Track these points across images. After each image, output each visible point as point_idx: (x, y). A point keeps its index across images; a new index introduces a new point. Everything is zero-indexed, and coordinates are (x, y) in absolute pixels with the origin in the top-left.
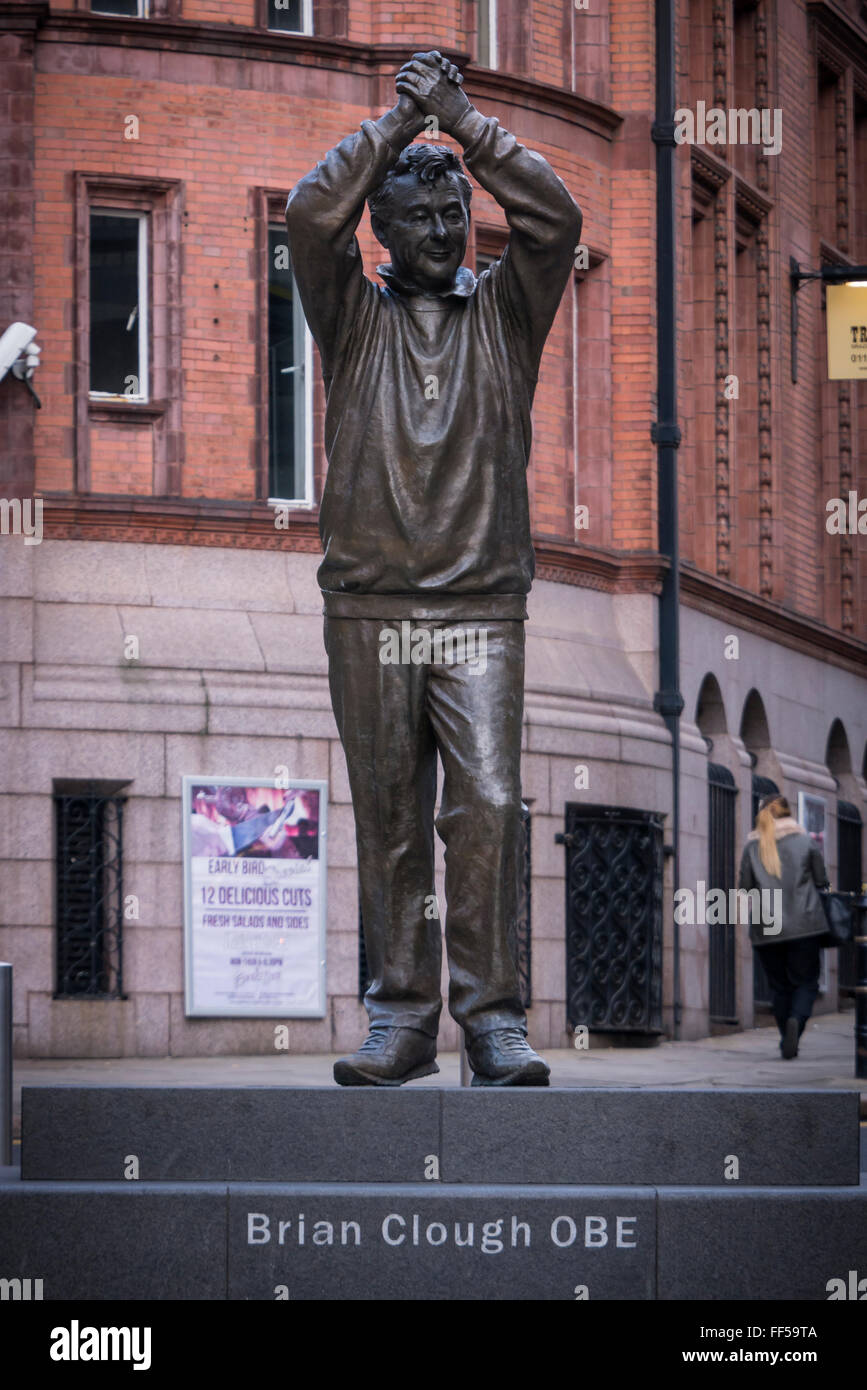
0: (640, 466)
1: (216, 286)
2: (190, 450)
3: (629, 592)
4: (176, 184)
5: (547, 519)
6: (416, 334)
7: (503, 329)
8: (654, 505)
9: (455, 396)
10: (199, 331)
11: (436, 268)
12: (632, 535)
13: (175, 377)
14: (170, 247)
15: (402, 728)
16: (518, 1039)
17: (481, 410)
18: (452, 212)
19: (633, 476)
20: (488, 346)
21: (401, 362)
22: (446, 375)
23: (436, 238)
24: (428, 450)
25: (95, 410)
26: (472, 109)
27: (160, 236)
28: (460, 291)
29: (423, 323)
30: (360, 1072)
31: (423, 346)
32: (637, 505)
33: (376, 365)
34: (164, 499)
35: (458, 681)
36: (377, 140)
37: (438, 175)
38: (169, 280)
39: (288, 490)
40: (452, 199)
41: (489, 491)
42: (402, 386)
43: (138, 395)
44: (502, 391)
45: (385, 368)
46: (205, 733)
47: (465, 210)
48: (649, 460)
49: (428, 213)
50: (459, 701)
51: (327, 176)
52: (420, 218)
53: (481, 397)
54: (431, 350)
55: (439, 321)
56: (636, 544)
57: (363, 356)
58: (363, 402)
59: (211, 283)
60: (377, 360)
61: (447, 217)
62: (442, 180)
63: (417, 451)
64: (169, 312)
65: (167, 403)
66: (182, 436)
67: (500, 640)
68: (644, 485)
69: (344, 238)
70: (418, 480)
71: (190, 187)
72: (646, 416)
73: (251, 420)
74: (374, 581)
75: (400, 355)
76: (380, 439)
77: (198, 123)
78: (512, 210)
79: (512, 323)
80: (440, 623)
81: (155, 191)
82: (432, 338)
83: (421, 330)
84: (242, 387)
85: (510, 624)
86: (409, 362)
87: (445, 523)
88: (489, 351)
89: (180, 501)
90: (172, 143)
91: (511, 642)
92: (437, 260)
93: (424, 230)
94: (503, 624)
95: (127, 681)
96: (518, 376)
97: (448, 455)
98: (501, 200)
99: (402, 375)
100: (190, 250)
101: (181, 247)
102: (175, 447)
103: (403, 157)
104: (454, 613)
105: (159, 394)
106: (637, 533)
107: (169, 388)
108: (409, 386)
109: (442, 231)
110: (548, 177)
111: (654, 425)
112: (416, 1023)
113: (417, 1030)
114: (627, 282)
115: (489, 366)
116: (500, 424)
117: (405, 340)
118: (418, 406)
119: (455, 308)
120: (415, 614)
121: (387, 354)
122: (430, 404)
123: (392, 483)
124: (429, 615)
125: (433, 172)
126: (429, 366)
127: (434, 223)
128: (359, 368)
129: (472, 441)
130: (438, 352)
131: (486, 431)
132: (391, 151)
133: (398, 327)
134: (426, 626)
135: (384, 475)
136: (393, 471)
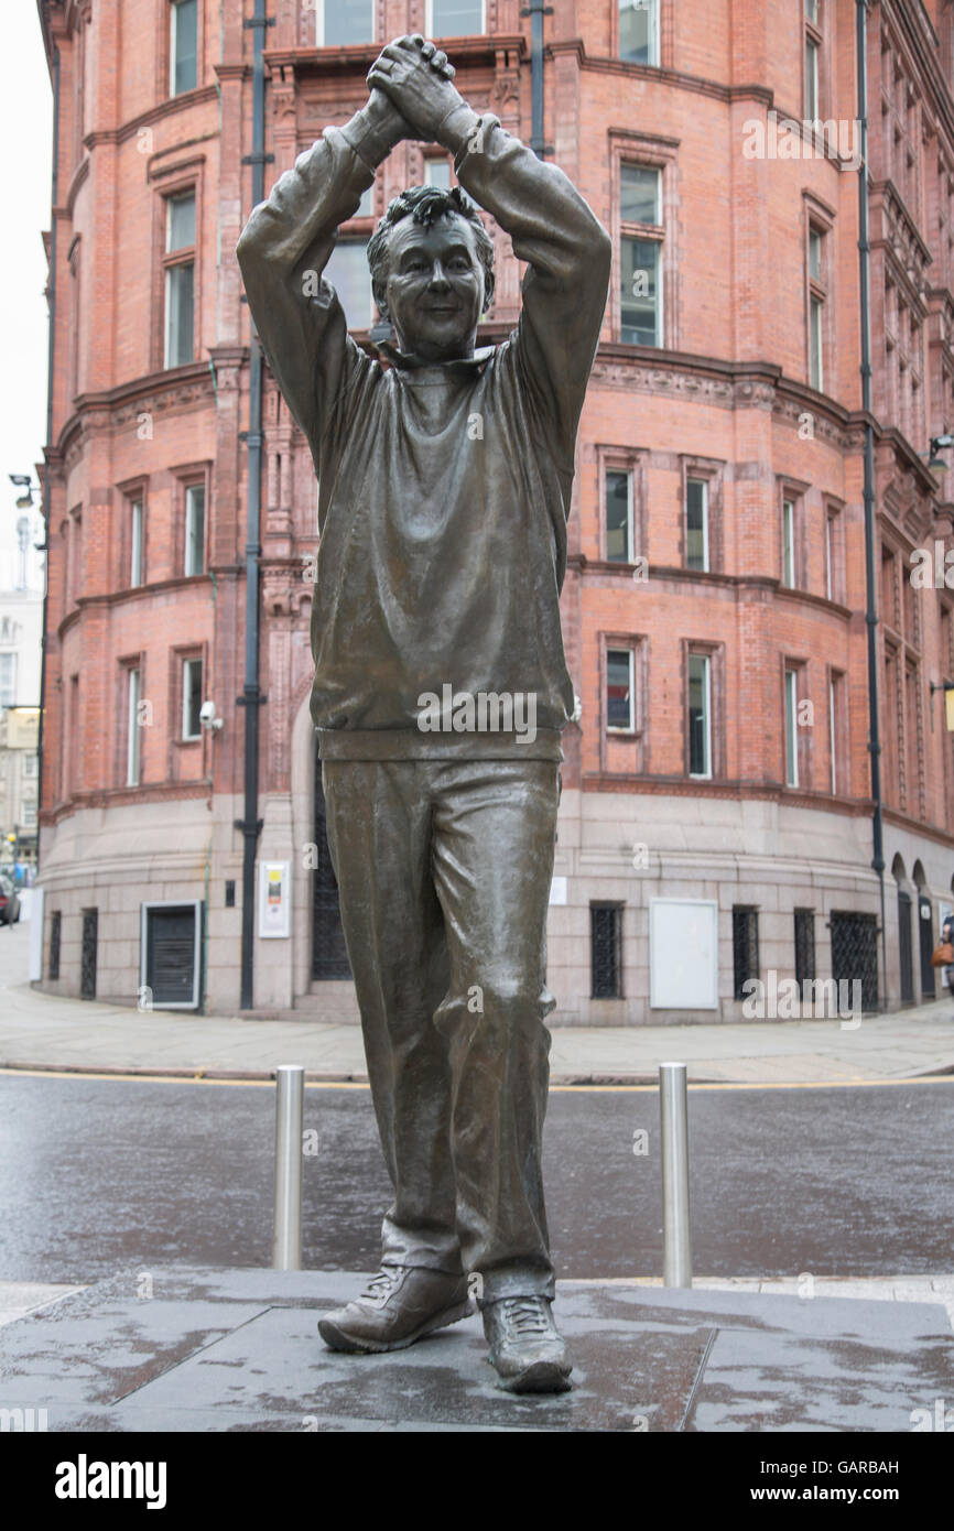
0: (863, 762)
1: (665, 681)
2: (653, 752)
3: (859, 816)
4: (645, 636)
5: (820, 784)
6: (417, 413)
7: (525, 406)
9: (459, 481)
10: (657, 701)
11: (439, 329)
12: (859, 791)
13: (646, 721)
14: (643, 663)
15: (401, 895)
16: (535, 1313)
17: (493, 501)
18: (457, 259)
19: (860, 766)
21: (394, 446)
22: (448, 457)
23: (436, 290)
24: (422, 546)
25: (609, 735)
27: (638, 659)
29: (424, 399)
30: (348, 1337)
31: (425, 426)
32: (862, 779)
33: (366, 450)
34: (642, 775)
35: (463, 836)
37: (436, 212)
38: (643, 677)
39: (701, 770)
41: (502, 602)
42: (394, 472)
43: (631, 730)
44: (525, 479)
45: (377, 450)
46: (660, 879)
48: (867, 759)
49: (424, 259)
50: (464, 861)
52: (416, 267)
53: (493, 483)
54: (432, 431)
55: (443, 397)
56: (862, 796)
57: (351, 440)
58: (350, 495)
59: (662, 679)
60: (367, 444)
61: (451, 267)
63: (409, 548)
64: (643, 693)
65: (643, 732)
66: (649, 747)
67: (523, 784)
68: (865, 769)
70: (410, 585)
71: (652, 637)
72: (865, 741)
73: (681, 741)
74: (361, 713)
75: (394, 435)
76: (367, 538)
77: (655, 609)
78: (522, 235)
79: (536, 399)
80: (440, 765)
81: (636, 640)
82: (435, 414)
83: (422, 409)
84: (677, 725)
85: (537, 764)
86: (404, 444)
87: (444, 637)
88: (505, 429)
89: (648, 775)
90: (644, 618)
91: (537, 788)
92: (439, 319)
93: (419, 283)
94: (526, 764)
95: (623, 855)
96: (548, 461)
97: (449, 550)
99: (394, 460)
100: (652, 665)
101: (648, 664)
102: (646, 751)
104: (462, 751)
105: (639, 728)
106: (862, 791)
107: (643, 725)
108: (403, 471)
111: (869, 744)
112: (433, 1261)
113: (434, 1271)
114: (856, 683)
115: (505, 447)
116: (518, 518)
117: (401, 418)
118: (412, 494)
119: (466, 378)
120: (413, 754)
121: (380, 435)
122: (426, 494)
123: (380, 590)
124: (434, 754)
125: (433, 211)
126: (428, 447)
127: (432, 272)
128: (347, 455)
129: (480, 539)
130: (440, 432)
131: (499, 526)
132: (358, 161)
133: (394, 406)
134: (429, 768)
135: (371, 580)
136: (381, 572)
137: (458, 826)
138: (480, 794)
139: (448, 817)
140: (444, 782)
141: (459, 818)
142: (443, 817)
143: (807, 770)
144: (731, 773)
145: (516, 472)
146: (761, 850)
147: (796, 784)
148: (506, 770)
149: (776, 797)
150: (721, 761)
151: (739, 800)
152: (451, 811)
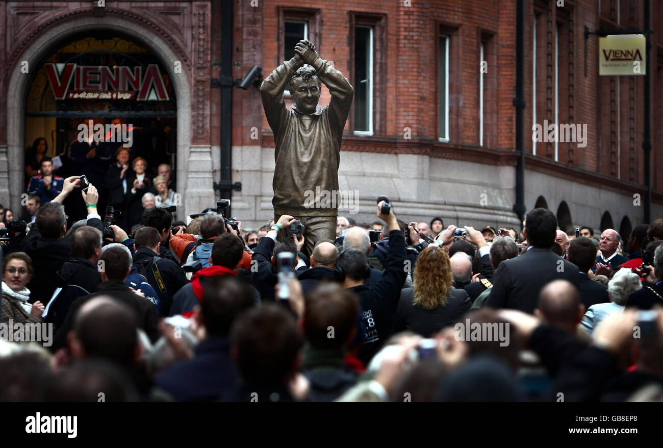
0: (509, 115)
1: (334, 49)
3: (503, 165)
4: (318, 10)
5: (468, 138)
7: (330, 125)
8: (514, 131)
9: (314, 147)
11: (309, 106)
12: (506, 143)
14: (316, 34)
17: (322, 151)
18: (314, 89)
19: (506, 119)
20: (325, 131)
21: (297, 136)
22: (311, 140)
23: (308, 97)
24: (305, 164)
26: (318, 58)
27: (312, 30)
28: (317, 113)
29: (305, 123)
31: (305, 131)
32: (508, 131)
33: (290, 137)
35: (314, 236)
36: (288, 68)
37: (309, 78)
39: (364, 128)
40: (313, 85)
41: (325, 176)
42: (298, 144)
44: (330, 145)
45: (293, 137)
47: (318, 88)
48: (512, 113)
49: (306, 90)
51: (273, 79)
52: (303, 91)
53: (322, 146)
54: (307, 132)
55: (310, 123)
56: (507, 146)
58: (286, 149)
59: (332, 48)
60: (290, 135)
61: (312, 91)
62: (311, 79)
63: (302, 164)
68: (510, 123)
69: (279, 97)
70: (302, 173)
71: (324, 11)
72: (511, 96)
74: (288, 204)
75: (297, 133)
76: (291, 160)
78: (331, 89)
80: (308, 218)
81: (310, 13)
82: (307, 128)
83: (304, 126)
85: (332, 218)
86: (300, 136)
91: (332, 224)
92: (309, 104)
93: (305, 95)
94: (329, 218)
96: (335, 139)
97: (312, 164)
98: (328, 86)
99: (297, 140)
100: (324, 36)
101: (320, 35)
103: (298, 71)
104: (314, 214)
106: (507, 142)
108: (300, 143)
109: (310, 95)
110: (342, 79)
111: (514, 99)
114: (504, 43)
115: (325, 137)
116: (328, 155)
117: (299, 128)
118: (303, 150)
119: (315, 119)
120: (301, 215)
121: (293, 133)
122: (306, 149)
123: (294, 174)
124: (306, 215)
125: (308, 76)
126: (306, 137)
127: (308, 92)
128: (285, 137)
129: (319, 161)
130: (309, 133)
131: (324, 157)
132: (293, 71)
133: (297, 125)
134: (305, 218)
135: (291, 171)
136: (295, 170)
137: (312, 233)
138: (318, 225)
139: (311, 231)
140: (309, 222)
141: (313, 231)
142: (308, 231)
143: (457, 125)
144: (390, 130)
145: (328, 143)
146: (414, 197)
147: (447, 138)
148: (324, 219)
149: (428, 150)
150: (381, 119)
151: (396, 154)
152: (311, 229)
